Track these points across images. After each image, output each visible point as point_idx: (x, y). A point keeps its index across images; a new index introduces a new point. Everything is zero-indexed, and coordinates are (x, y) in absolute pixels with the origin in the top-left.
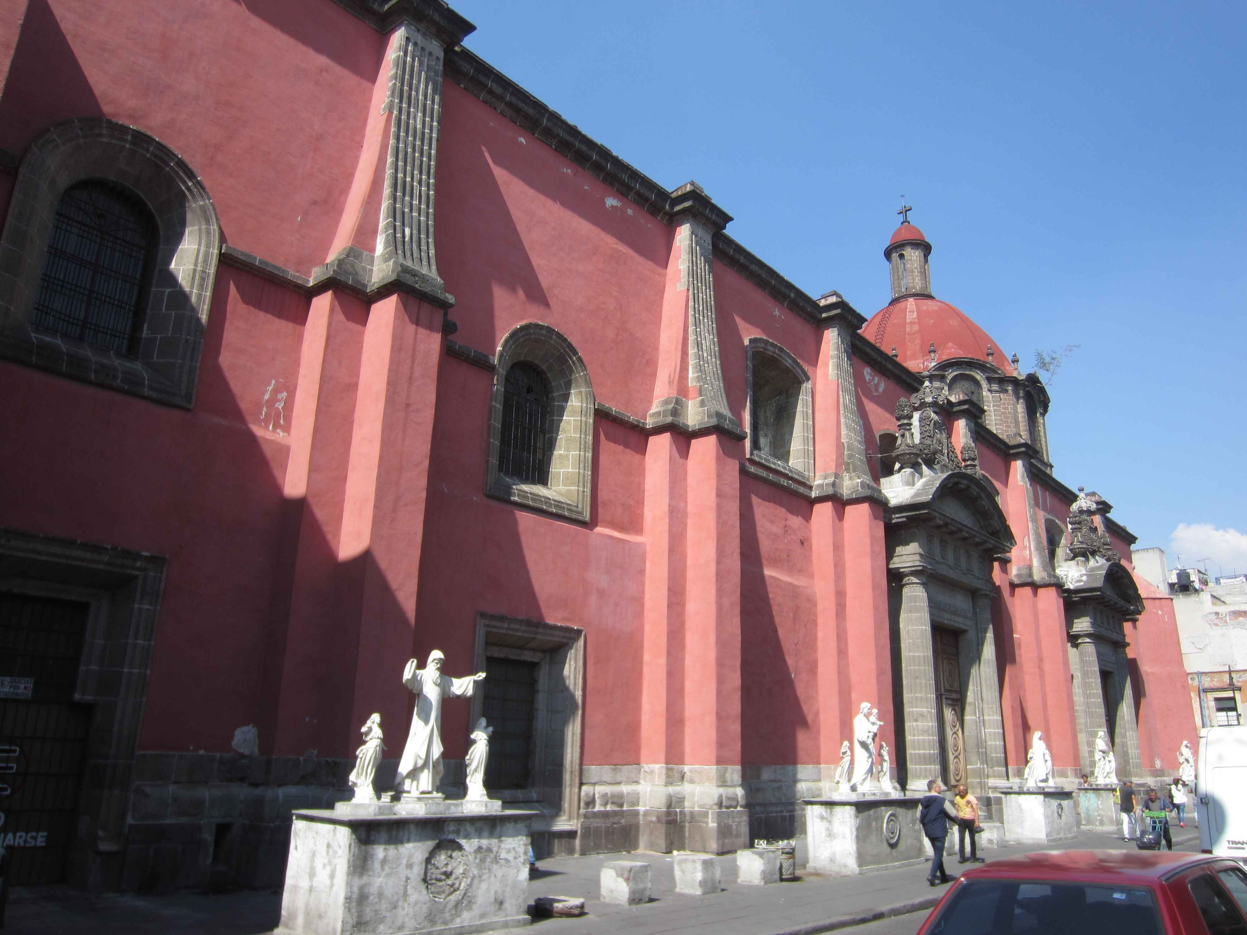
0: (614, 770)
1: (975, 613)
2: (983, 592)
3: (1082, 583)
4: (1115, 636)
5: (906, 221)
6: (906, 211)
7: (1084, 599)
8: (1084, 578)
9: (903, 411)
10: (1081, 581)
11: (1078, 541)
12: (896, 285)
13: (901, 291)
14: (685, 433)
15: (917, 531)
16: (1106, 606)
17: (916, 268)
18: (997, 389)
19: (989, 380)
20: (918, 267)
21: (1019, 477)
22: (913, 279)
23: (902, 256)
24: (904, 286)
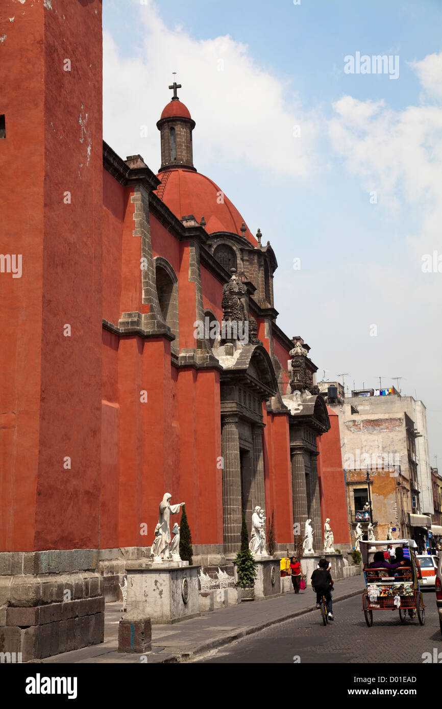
0: (110, 551)
1: (253, 439)
2: (259, 425)
3: (299, 411)
4: (312, 448)
5: (175, 98)
6: (175, 87)
7: (300, 422)
8: (301, 408)
9: (228, 302)
10: (298, 409)
11: (297, 380)
12: (167, 155)
13: (170, 160)
14: (142, 336)
15: (234, 387)
16: (310, 427)
17: (184, 142)
18: (247, 258)
19: (242, 250)
20: (186, 141)
21: (266, 333)
22: (181, 152)
23: (172, 129)
24: (173, 157)
